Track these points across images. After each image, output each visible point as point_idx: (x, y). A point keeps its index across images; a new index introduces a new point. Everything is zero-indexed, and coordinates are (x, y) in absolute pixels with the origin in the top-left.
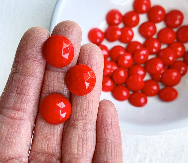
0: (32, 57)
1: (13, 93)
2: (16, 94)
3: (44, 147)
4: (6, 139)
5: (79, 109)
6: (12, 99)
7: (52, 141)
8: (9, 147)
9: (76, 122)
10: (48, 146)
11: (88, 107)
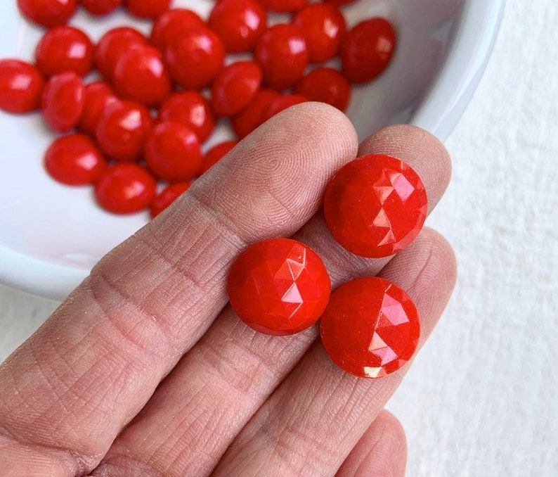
0: (283, 192)
1: (168, 261)
2: (173, 267)
3: (167, 455)
4: (76, 385)
5: (319, 405)
6: (155, 276)
7: (198, 450)
8: (73, 412)
9: (292, 439)
10: (179, 457)
11: (349, 415)
